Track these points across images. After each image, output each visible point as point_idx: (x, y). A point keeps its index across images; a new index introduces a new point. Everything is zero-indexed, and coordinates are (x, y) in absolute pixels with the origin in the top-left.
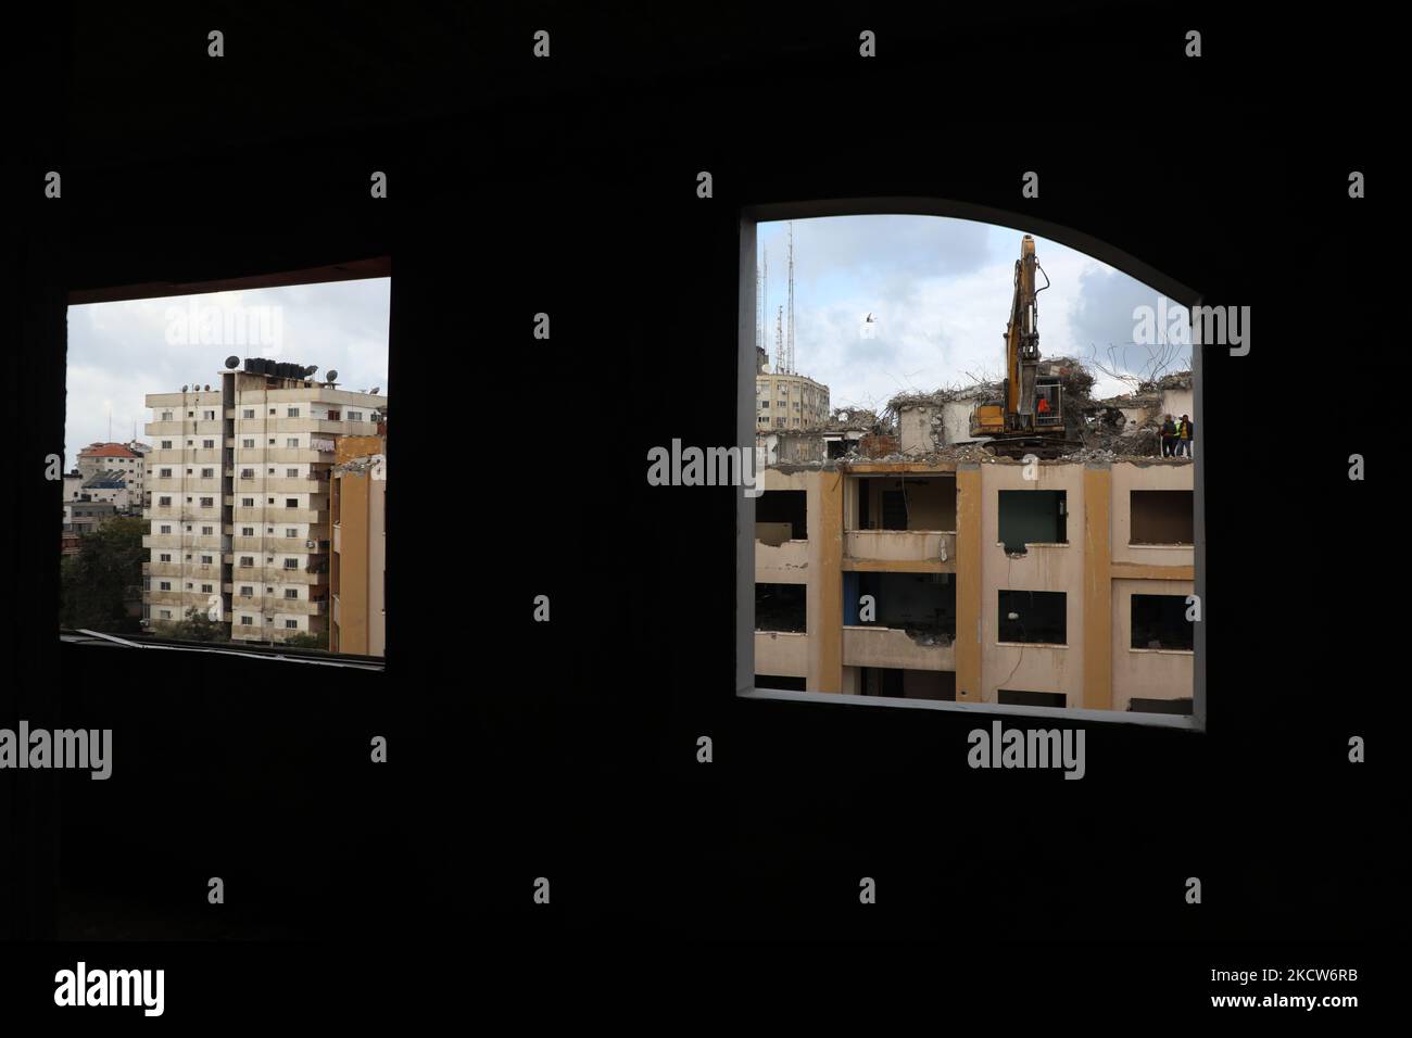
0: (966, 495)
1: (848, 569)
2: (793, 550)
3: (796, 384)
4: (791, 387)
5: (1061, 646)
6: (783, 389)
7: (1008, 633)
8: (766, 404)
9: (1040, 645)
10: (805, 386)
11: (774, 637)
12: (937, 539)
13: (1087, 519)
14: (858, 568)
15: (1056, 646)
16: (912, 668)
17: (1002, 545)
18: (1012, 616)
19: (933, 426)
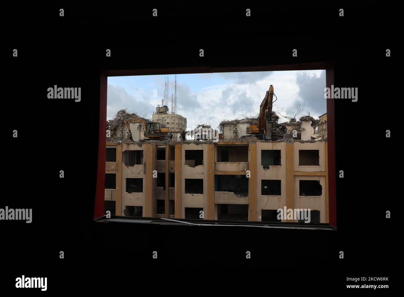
0: (252, 151)
1: (216, 174)
2: (199, 168)
3: (177, 117)
4: (176, 118)
5: (279, 196)
6: (173, 119)
7: (264, 192)
8: (168, 123)
9: (273, 196)
10: (180, 118)
11: (193, 195)
12: (243, 165)
13: (287, 158)
14: (219, 174)
15: (278, 196)
16: (235, 204)
17: (262, 166)
18: (265, 187)
19: (234, 130)
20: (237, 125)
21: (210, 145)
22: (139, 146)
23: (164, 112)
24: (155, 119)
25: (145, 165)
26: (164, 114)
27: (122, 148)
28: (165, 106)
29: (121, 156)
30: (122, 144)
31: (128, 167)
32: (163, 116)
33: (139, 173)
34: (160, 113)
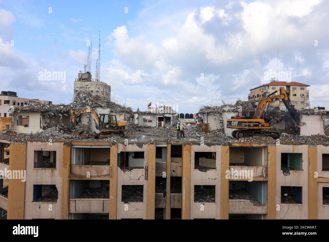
0: (271, 154)
1: (231, 180)
2: (210, 174)
3: (102, 85)
4: (100, 86)
5: (301, 205)
6: (98, 87)
7: (284, 200)
8: (92, 91)
9: (294, 204)
10: (105, 86)
12: (261, 169)
13: (309, 163)
15: (299, 205)
16: (252, 213)
17: (282, 171)
18: (286, 195)
19: (220, 120)
20: (223, 113)
21: (225, 147)
22: (138, 146)
23: (87, 79)
24: (76, 86)
25: (147, 170)
26: (88, 81)
27: (118, 149)
28: (88, 72)
29: (116, 159)
30: (117, 144)
31: (124, 172)
32: (87, 83)
33: (139, 179)
34: (83, 79)
